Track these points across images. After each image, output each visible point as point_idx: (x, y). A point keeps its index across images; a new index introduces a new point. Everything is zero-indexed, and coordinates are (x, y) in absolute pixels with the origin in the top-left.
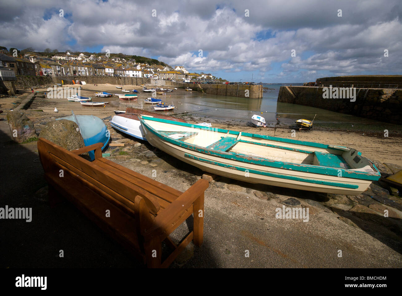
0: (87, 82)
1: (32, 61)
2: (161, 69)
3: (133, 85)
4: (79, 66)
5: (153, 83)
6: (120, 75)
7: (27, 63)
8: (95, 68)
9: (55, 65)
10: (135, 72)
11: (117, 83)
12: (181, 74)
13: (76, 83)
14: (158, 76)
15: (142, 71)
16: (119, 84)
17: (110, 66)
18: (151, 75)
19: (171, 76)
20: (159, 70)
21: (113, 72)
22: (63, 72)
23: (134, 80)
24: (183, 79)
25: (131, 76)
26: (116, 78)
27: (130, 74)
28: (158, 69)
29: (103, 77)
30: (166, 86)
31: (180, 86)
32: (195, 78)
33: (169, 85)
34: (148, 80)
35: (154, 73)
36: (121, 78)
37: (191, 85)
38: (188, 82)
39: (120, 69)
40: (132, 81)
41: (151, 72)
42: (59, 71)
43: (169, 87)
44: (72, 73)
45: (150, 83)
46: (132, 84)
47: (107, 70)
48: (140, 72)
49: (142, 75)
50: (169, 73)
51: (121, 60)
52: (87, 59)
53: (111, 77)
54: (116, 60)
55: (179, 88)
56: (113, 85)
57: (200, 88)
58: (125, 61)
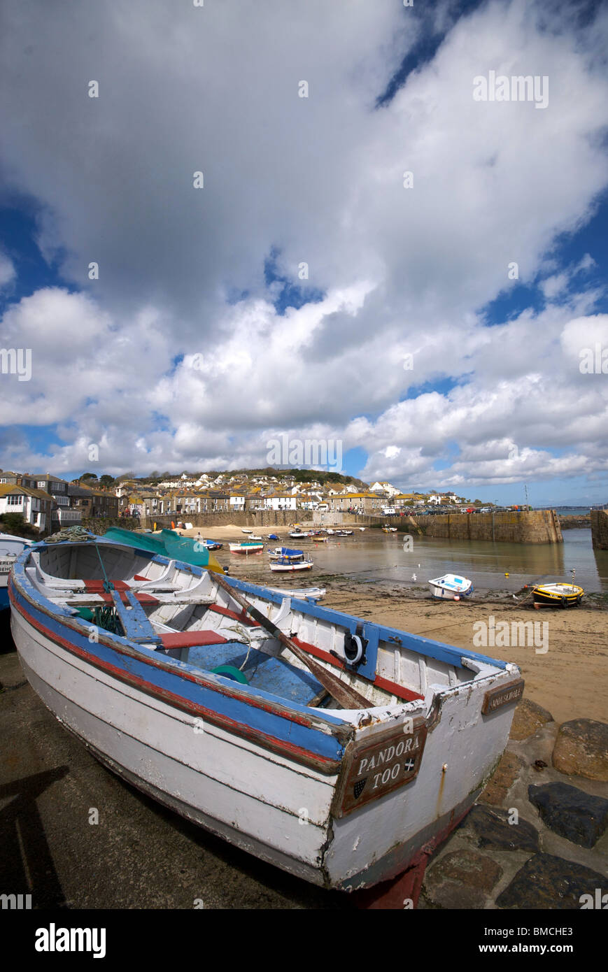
0: (196, 525)
1: (119, 495)
2: (336, 490)
3: (276, 525)
4: (187, 497)
5: (317, 518)
6: (256, 508)
7: (109, 498)
8: (214, 498)
9: (151, 498)
10: (282, 500)
13: (176, 527)
14: (328, 504)
15: (298, 496)
16: (251, 524)
17: (240, 493)
18: (315, 503)
19: (357, 504)
20: (332, 494)
21: (243, 503)
22: (160, 510)
23: (280, 516)
24: (383, 507)
25: (276, 508)
26: (246, 516)
27: (274, 503)
28: (332, 491)
29: (224, 513)
30: (344, 524)
31: (372, 523)
32: (410, 504)
33: (350, 520)
34: (308, 515)
35: (321, 499)
36: (255, 514)
37: (396, 520)
38: (391, 512)
39: (256, 496)
40: (276, 518)
41: (314, 498)
42: (155, 508)
43: (351, 526)
44: (175, 509)
45: (311, 520)
46: (276, 523)
47: (233, 501)
48: (294, 500)
49: (297, 505)
50: (351, 496)
51: (269, 479)
52: (211, 483)
53: (238, 511)
54: (259, 480)
55: (372, 527)
56: (239, 528)
57: (413, 526)
58: (276, 481)
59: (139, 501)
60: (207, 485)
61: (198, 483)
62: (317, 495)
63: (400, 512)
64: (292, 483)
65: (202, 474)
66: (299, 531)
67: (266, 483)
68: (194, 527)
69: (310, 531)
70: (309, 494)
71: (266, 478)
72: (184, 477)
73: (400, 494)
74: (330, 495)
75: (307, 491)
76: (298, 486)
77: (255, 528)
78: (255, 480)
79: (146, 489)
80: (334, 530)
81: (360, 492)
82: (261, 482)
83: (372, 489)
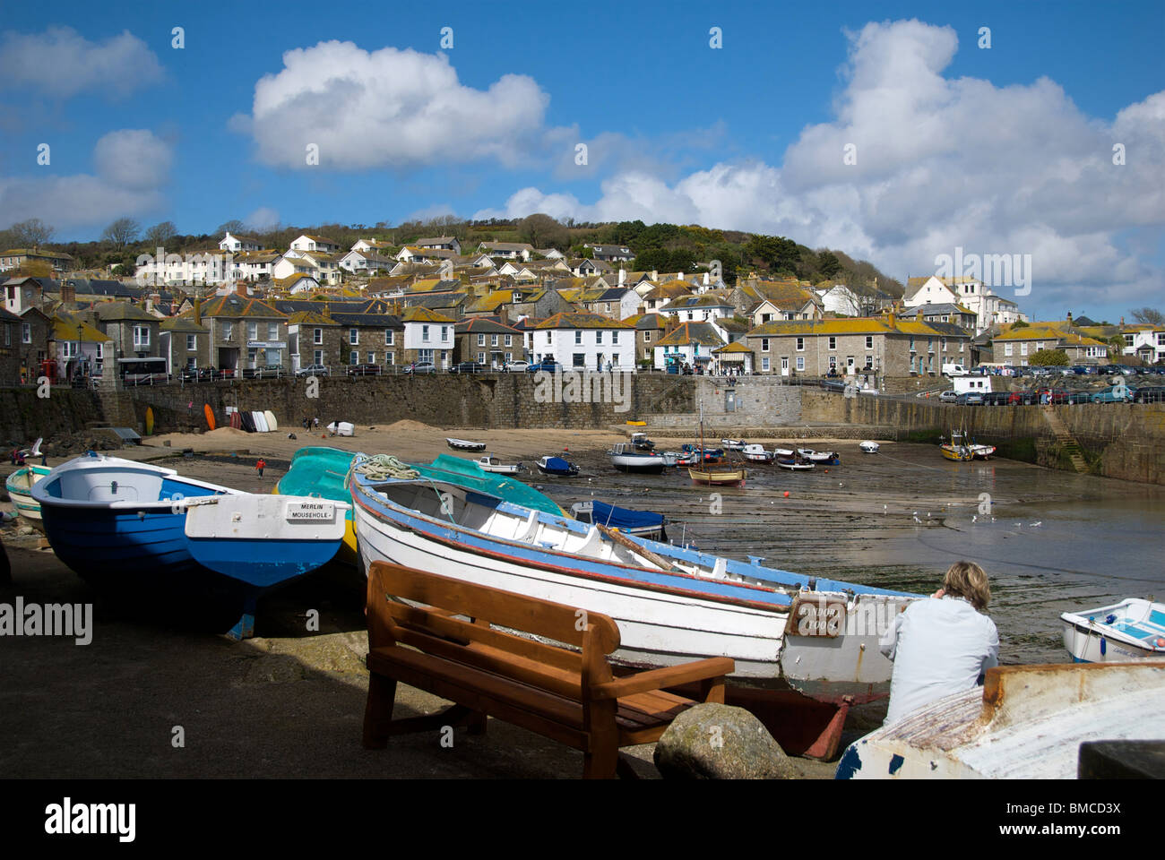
1: (17, 305)
4: (252, 321)
5: (707, 399)
6: (495, 364)
8: (346, 327)
9: (130, 323)
11: (464, 413)
12: (930, 339)
13: (218, 424)
14: (752, 355)
15: (643, 325)
16: (480, 419)
17: (433, 309)
19: (852, 355)
20: (766, 317)
21: (450, 345)
24: (949, 368)
28: (767, 308)
31: (907, 428)
32: (1054, 357)
34: (679, 390)
35: (725, 336)
36: (491, 383)
39: (499, 323)
44: (213, 362)
45: (690, 409)
47: (413, 336)
48: (627, 339)
49: (638, 354)
50: (833, 330)
51: (537, 258)
52: (329, 271)
53: (433, 375)
54: (500, 263)
55: (903, 438)
56: (436, 432)
57: (1054, 439)
58: (561, 266)
59: (91, 331)
60: (316, 275)
61: (283, 270)
62: (711, 320)
63: (1012, 387)
64: (622, 272)
65: (295, 234)
66: (645, 448)
67: (526, 273)
68: (279, 424)
69: (686, 448)
70: (683, 316)
71: (526, 254)
72: (230, 242)
73: (1019, 324)
74: (758, 320)
75: (675, 306)
76: (645, 287)
77: (491, 432)
78: (486, 262)
79: (99, 287)
80: (767, 447)
81: (868, 312)
82: (508, 270)
83: (918, 301)
